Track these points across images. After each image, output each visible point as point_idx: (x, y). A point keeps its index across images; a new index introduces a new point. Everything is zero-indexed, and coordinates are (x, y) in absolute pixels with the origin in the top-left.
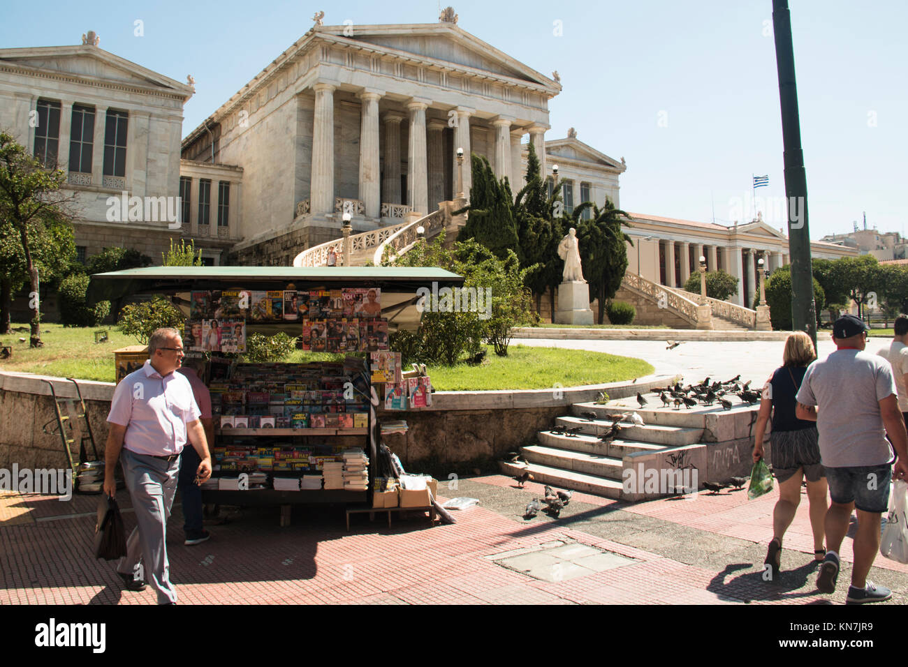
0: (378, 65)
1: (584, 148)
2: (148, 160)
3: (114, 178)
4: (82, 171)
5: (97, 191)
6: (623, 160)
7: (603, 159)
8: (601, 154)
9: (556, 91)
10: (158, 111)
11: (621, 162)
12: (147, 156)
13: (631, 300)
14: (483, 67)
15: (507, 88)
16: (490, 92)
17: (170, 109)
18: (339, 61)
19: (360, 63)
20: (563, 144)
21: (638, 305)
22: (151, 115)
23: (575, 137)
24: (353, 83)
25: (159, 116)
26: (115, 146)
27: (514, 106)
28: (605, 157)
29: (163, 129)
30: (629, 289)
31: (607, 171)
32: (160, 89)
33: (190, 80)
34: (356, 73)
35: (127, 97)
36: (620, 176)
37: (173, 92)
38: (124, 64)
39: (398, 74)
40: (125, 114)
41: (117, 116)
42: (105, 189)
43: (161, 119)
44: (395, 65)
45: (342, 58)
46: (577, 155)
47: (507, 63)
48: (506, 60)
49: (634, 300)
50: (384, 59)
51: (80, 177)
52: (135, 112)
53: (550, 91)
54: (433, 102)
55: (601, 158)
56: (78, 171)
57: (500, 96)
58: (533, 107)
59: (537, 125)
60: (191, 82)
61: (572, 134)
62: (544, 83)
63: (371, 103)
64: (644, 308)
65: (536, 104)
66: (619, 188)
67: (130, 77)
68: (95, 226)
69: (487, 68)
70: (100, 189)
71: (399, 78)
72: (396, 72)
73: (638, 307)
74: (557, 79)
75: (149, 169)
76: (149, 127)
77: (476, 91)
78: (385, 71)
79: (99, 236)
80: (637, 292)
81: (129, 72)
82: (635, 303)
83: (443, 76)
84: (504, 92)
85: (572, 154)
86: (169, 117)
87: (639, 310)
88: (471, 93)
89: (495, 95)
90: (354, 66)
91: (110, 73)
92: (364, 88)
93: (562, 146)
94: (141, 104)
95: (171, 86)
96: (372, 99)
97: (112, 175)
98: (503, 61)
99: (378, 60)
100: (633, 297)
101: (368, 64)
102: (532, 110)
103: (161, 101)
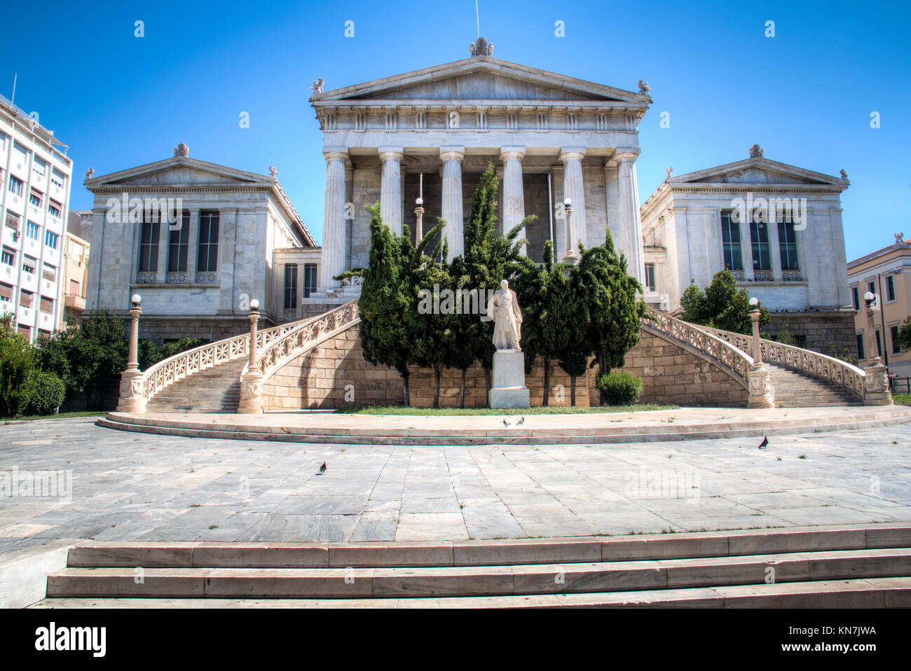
0: (395, 119)
1: (776, 168)
2: (235, 253)
3: (207, 273)
4: (180, 270)
5: (190, 287)
6: (842, 172)
7: (809, 177)
8: (804, 171)
9: (643, 105)
10: (244, 206)
11: (840, 176)
12: (235, 249)
13: (693, 366)
14: (537, 96)
15: (572, 114)
16: (546, 123)
17: (256, 201)
18: (348, 126)
19: (373, 123)
20: (743, 166)
21: (701, 372)
22: (238, 210)
23: (761, 155)
24: (364, 146)
25: (245, 210)
26: (209, 244)
27: (583, 134)
28: (811, 173)
29: (250, 222)
30: (690, 350)
31: (818, 191)
32: (243, 184)
33: (271, 171)
34: (367, 133)
35: (216, 197)
36: (841, 195)
37: (256, 185)
38: (210, 167)
39: (420, 126)
40: (216, 212)
41: (211, 216)
42: (196, 285)
43: (248, 213)
44: (417, 115)
45: (351, 121)
46: (769, 176)
47: (565, 84)
48: (564, 81)
49: (698, 365)
50: (402, 113)
51: (177, 276)
52: (225, 210)
53: (632, 106)
54: (466, 149)
55: (805, 176)
56: (176, 271)
57: (563, 126)
58: (614, 130)
59: (618, 151)
60: (273, 174)
61: (756, 152)
62: (623, 98)
63: (388, 163)
64: (708, 375)
65: (620, 125)
66: (841, 210)
67: (219, 178)
68: (187, 320)
69: (542, 96)
70: (192, 285)
71: (420, 130)
72: (417, 124)
73: (702, 375)
74: (644, 89)
75: (237, 262)
76: (236, 221)
77: (528, 125)
78: (403, 125)
79: (191, 328)
80: (699, 355)
81: (218, 174)
82: (698, 369)
83: (479, 116)
84: (568, 120)
85: (762, 177)
86: (255, 209)
87: (703, 379)
88: (519, 129)
89: (554, 125)
90: (365, 127)
91: (202, 178)
92: (377, 149)
93: (745, 170)
94: (229, 201)
95: (253, 180)
96: (388, 159)
97: (206, 270)
98: (560, 83)
99: (395, 115)
100: (696, 362)
101: (382, 122)
102: (611, 134)
103: (247, 196)
